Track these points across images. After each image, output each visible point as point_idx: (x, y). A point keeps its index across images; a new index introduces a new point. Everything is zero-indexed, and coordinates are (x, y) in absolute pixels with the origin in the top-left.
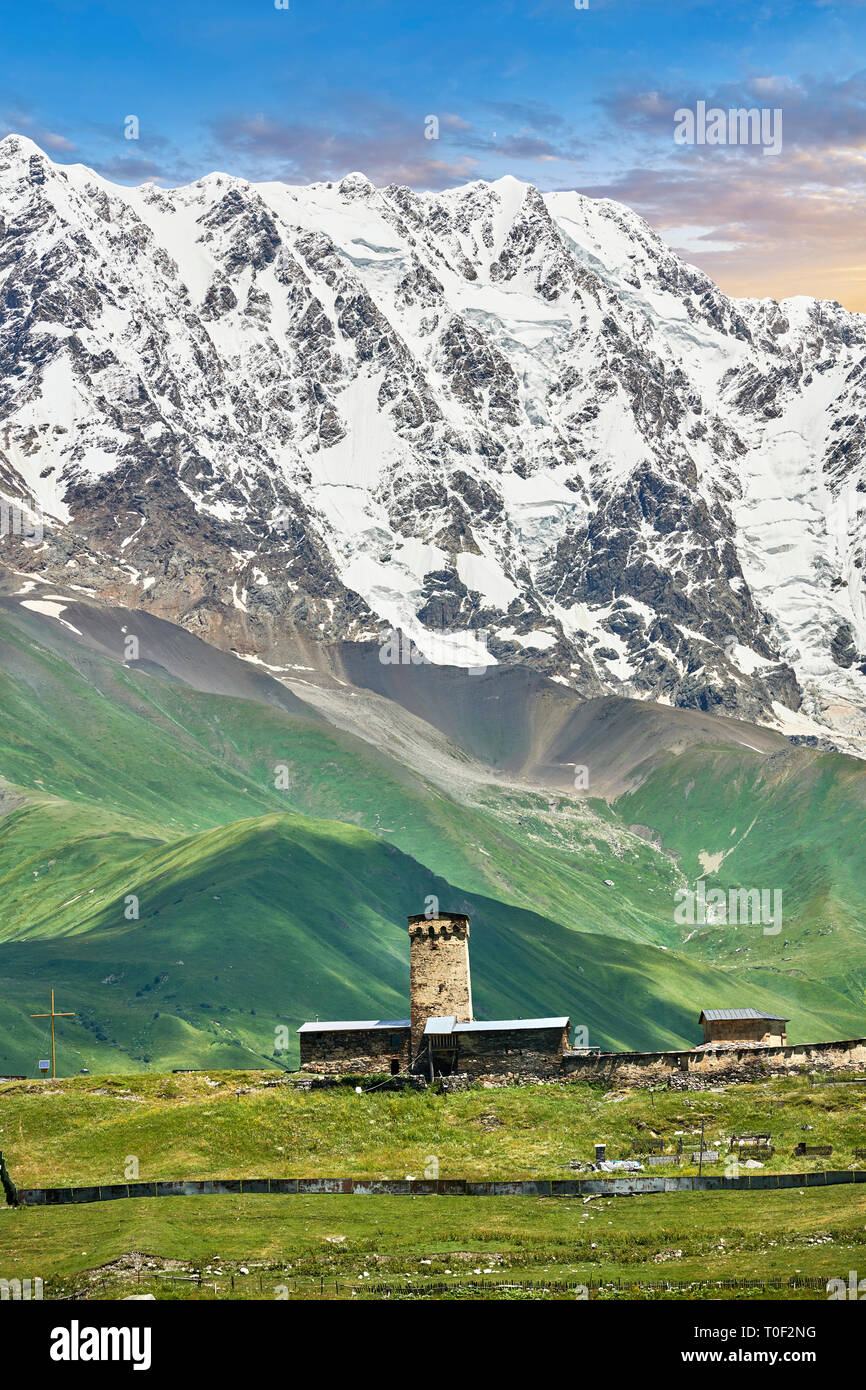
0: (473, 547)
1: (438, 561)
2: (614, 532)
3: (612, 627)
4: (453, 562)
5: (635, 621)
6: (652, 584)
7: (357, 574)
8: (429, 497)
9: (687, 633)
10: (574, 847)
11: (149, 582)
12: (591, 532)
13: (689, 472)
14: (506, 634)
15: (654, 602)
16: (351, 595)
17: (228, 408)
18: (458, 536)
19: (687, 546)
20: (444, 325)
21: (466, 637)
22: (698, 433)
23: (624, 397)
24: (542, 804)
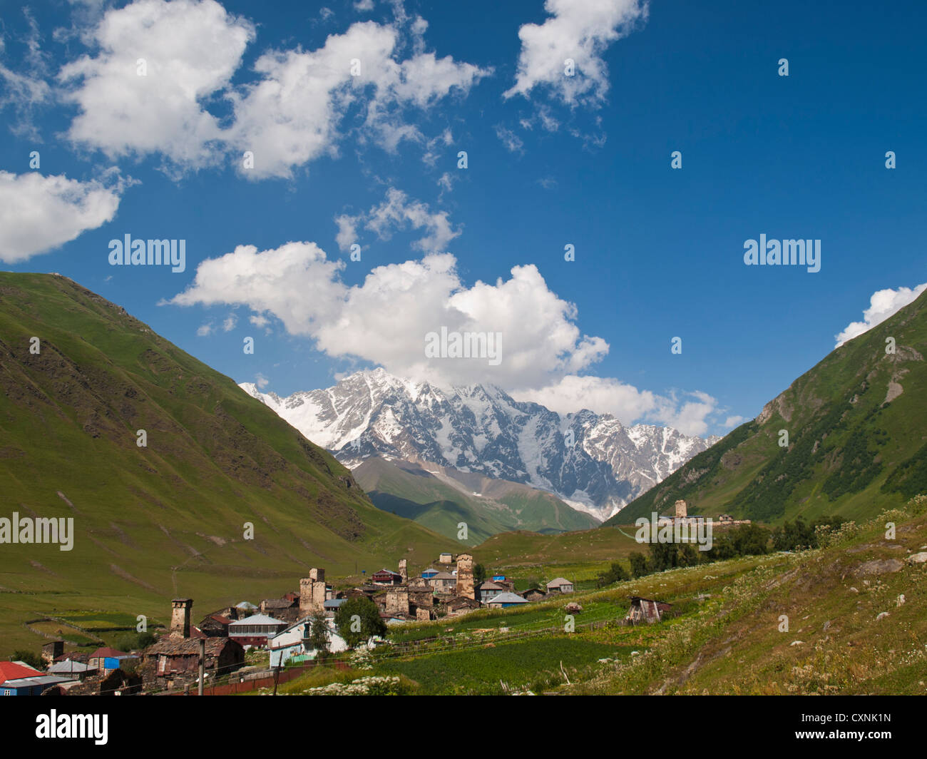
0: (467, 449)
1: (461, 452)
2: (495, 447)
3: (494, 465)
4: (463, 452)
5: (499, 464)
6: (503, 458)
7: (446, 455)
8: (459, 439)
9: (509, 467)
10: (492, 508)
11: (407, 455)
12: (490, 447)
13: (509, 435)
14: (474, 467)
15: (502, 461)
16: (445, 459)
17: (420, 422)
18: (464, 448)
19: (509, 450)
20: (462, 406)
21: (466, 467)
22: (510, 428)
23: (496, 421)
24: (485, 500)
